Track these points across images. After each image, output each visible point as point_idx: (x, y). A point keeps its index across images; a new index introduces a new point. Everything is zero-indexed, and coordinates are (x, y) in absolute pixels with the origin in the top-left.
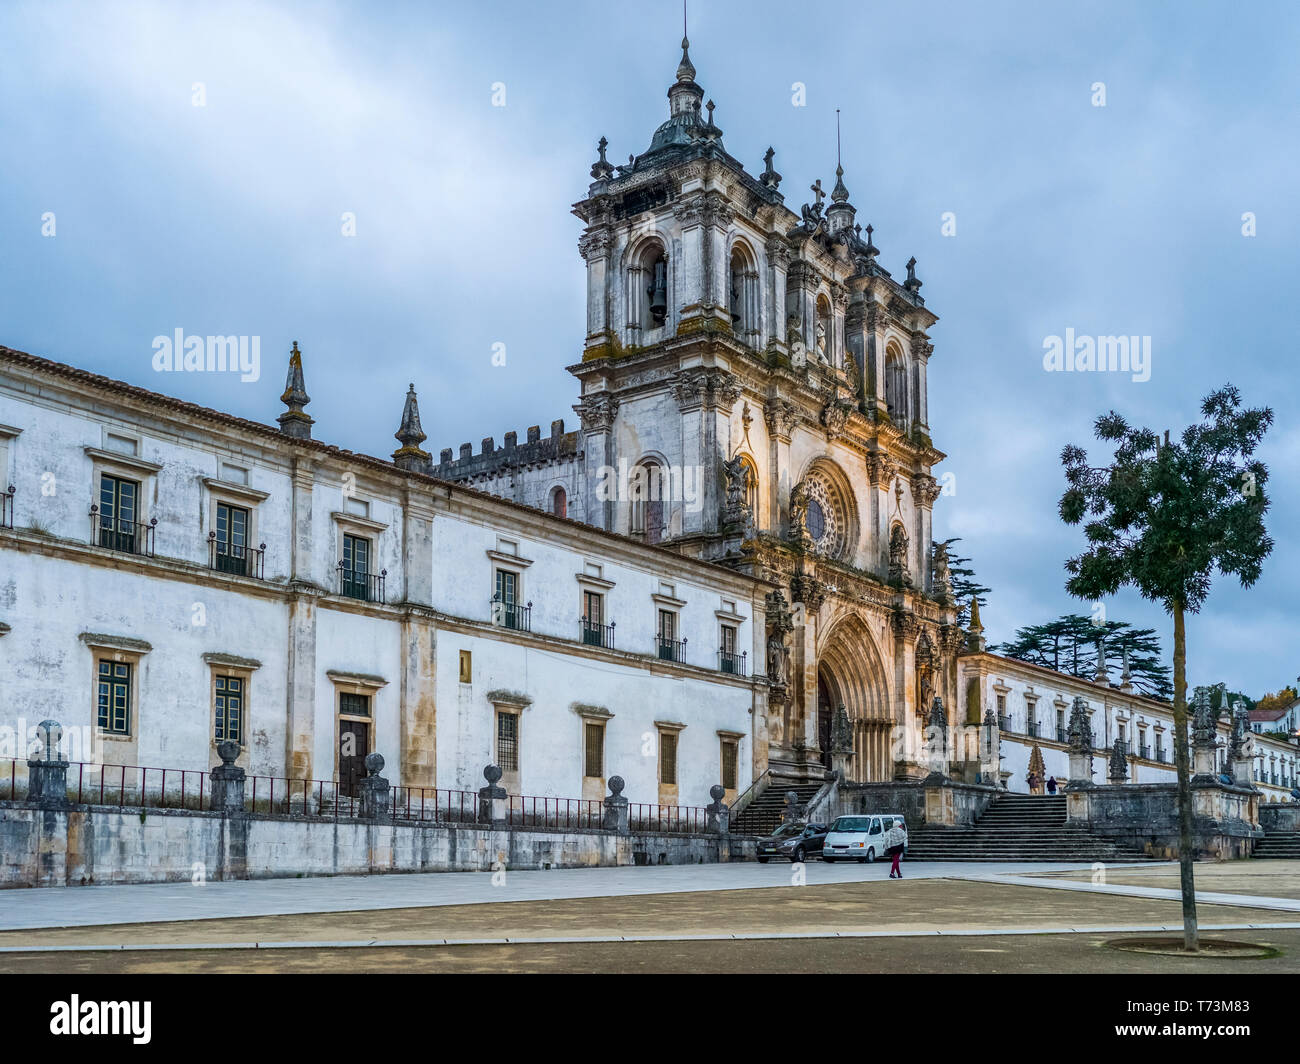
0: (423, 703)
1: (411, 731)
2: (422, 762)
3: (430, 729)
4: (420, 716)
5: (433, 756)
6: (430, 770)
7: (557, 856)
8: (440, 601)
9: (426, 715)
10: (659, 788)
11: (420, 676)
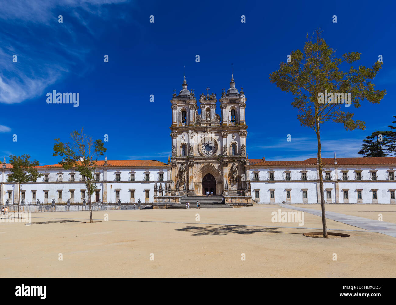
0: (105, 192)
1: (103, 195)
2: (105, 198)
3: (106, 194)
4: (104, 193)
5: (106, 197)
6: (106, 199)
7: (108, 209)
8: (108, 180)
9: (106, 193)
10: (145, 199)
11: (104, 189)
